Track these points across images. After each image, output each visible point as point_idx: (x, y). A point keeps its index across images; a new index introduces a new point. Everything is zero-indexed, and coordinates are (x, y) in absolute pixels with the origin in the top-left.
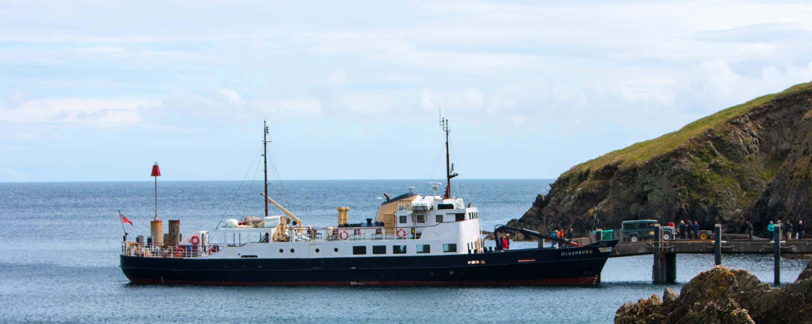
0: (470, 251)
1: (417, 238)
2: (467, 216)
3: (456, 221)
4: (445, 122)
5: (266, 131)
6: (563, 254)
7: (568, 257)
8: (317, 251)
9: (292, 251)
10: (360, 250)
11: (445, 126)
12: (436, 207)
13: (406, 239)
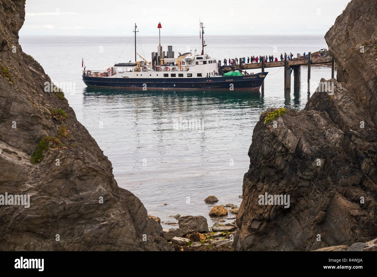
0: (207, 76)
1: (188, 71)
2: (208, 62)
3: (203, 64)
4: (202, 24)
5: (136, 27)
7: (246, 79)
8: (150, 75)
9: (141, 75)
10: (166, 75)
11: (202, 26)
12: (196, 58)
13: (183, 71)
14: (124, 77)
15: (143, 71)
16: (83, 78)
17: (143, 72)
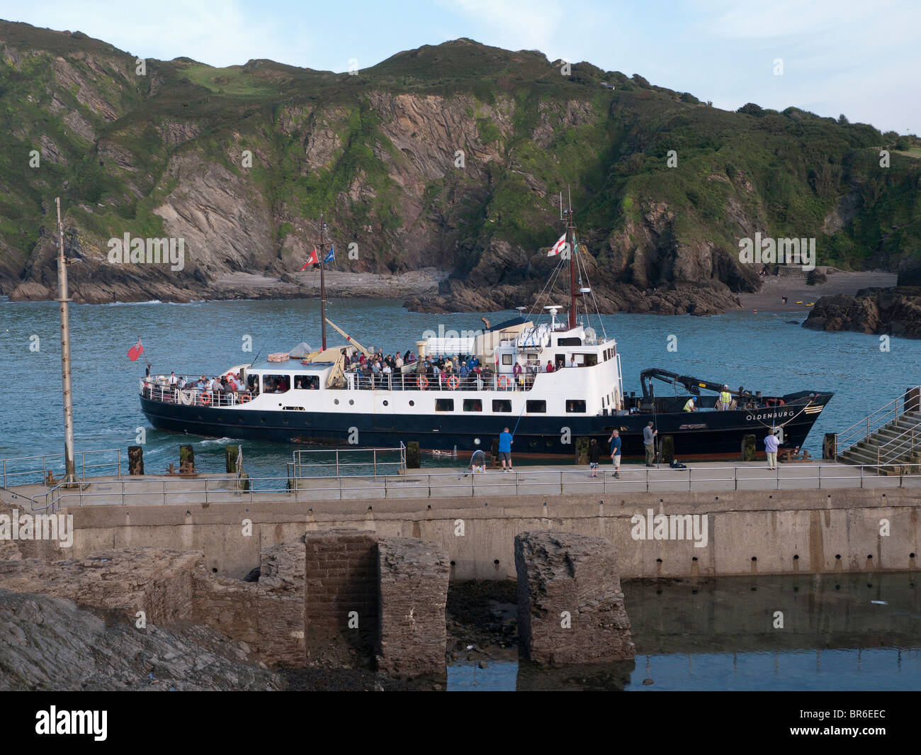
1: (527, 390)
2: (600, 358)
3: (586, 365)
6: (749, 418)
7: (757, 422)
8: (386, 404)
9: (352, 402)
10: (445, 404)
12: (555, 342)
13: (510, 390)
14: (288, 408)
15: (356, 388)
16: (143, 406)
17: (358, 391)
